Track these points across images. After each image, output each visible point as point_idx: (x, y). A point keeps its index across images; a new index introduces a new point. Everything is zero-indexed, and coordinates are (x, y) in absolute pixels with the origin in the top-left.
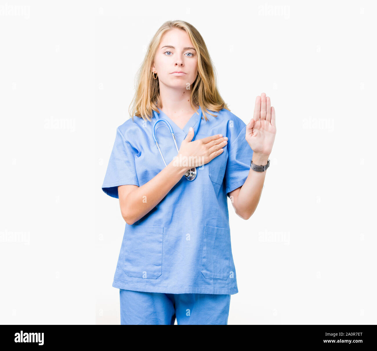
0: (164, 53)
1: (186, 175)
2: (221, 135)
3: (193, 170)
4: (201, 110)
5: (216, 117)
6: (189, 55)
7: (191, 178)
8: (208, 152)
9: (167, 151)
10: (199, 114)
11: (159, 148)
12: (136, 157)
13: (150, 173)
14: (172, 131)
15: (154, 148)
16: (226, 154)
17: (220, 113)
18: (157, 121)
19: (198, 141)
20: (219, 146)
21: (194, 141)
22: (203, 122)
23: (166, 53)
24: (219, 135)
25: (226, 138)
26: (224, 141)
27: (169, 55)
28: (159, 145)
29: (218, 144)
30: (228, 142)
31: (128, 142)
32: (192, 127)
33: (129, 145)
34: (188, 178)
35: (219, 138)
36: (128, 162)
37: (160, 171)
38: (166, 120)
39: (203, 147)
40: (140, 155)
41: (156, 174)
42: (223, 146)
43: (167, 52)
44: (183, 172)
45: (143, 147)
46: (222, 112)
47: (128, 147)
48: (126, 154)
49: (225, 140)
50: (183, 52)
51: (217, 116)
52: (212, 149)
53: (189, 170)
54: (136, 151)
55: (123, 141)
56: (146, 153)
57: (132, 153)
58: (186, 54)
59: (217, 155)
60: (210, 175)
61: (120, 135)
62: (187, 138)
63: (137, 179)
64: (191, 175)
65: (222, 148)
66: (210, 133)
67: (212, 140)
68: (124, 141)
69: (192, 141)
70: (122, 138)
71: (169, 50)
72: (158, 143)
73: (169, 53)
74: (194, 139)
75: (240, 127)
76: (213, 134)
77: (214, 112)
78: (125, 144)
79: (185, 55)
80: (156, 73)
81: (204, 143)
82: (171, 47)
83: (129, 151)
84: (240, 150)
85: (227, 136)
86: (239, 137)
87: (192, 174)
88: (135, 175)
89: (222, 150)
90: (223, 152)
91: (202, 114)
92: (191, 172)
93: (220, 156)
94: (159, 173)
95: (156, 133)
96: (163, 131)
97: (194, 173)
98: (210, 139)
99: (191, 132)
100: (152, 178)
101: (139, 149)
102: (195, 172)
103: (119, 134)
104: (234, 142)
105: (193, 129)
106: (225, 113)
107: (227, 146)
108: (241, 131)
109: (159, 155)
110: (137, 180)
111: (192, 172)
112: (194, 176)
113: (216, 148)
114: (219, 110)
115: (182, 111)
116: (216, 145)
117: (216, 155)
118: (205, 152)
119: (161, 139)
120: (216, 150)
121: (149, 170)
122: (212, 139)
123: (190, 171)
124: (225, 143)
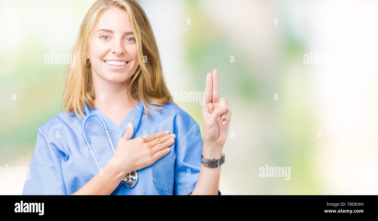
0: (100, 38)
1: (125, 181)
2: (167, 132)
3: (133, 174)
4: (141, 104)
5: (160, 112)
6: (131, 40)
7: (130, 184)
8: (151, 152)
9: (102, 152)
10: (139, 109)
11: (91, 149)
12: (63, 161)
13: (81, 179)
14: (106, 128)
15: (84, 150)
16: (174, 154)
17: (165, 108)
18: (88, 116)
19: (138, 139)
20: (164, 145)
21: (134, 138)
22: (145, 117)
23: (103, 38)
24: (164, 131)
25: (173, 135)
26: (170, 138)
27: (106, 39)
28: (91, 145)
29: (164, 142)
30: (176, 140)
31: (53, 144)
32: (131, 122)
33: (54, 147)
34: (127, 184)
35: (165, 135)
36: (54, 168)
37: (93, 176)
38: (99, 115)
39: (145, 145)
40: (68, 159)
41: (87, 180)
42: (169, 145)
43: (104, 36)
44: (121, 177)
45: (71, 149)
46: (167, 106)
47: (53, 150)
48: (51, 158)
49: (172, 138)
50: (123, 38)
51: (162, 110)
52: (156, 148)
53: (128, 174)
54: (63, 155)
55: (46, 143)
56: (74, 155)
57: (58, 157)
58: (127, 39)
59: (163, 155)
60: (155, 180)
61: (43, 136)
62: (125, 135)
63: (65, 188)
64: (130, 181)
65: (169, 147)
66: (153, 131)
67: (155, 139)
68: (48, 142)
69: (131, 139)
70: (45, 140)
71: (106, 34)
72: (89, 142)
73: (106, 37)
74: (133, 137)
75: (189, 123)
76: (157, 131)
77: (158, 106)
78: (50, 146)
79: (125, 40)
80: (88, 58)
81: (146, 141)
82: (108, 32)
83: (54, 155)
84: (189, 150)
85: (174, 133)
86: (188, 135)
87: (132, 179)
88: (62, 184)
89: (168, 149)
90: (170, 151)
91: (143, 108)
92: (130, 177)
93: (167, 157)
94: (92, 179)
95: (87, 132)
96: (95, 129)
97: (134, 178)
98: (154, 137)
99: (130, 128)
100: (83, 186)
101: (66, 152)
102: (135, 176)
103: (42, 134)
104: (182, 140)
105: (132, 125)
106: (171, 107)
107: (174, 145)
108: (190, 128)
109: (91, 158)
110: (65, 190)
111: (132, 176)
112: (134, 182)
113: (161, 147)
114: (164, 103)
115: (119, 105)
116: (160, 143)
117: (161, 155)
118: (148, 152)
119: (93, 139)
120: (161, 149)
121: (78, 176)
122: (155, 137)
123: (130, 175)
124: (172, 141)
